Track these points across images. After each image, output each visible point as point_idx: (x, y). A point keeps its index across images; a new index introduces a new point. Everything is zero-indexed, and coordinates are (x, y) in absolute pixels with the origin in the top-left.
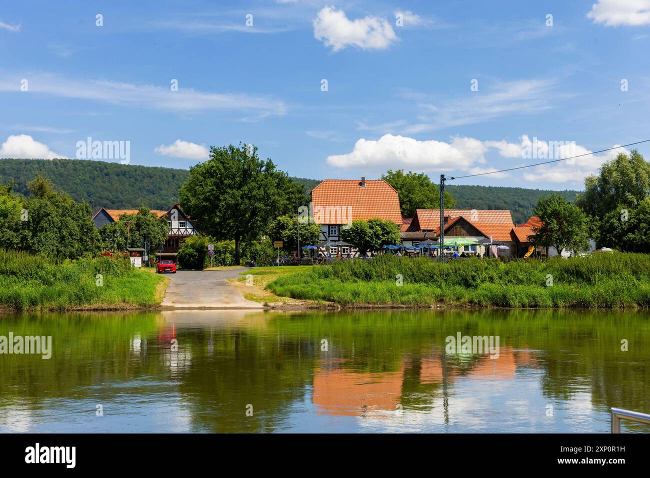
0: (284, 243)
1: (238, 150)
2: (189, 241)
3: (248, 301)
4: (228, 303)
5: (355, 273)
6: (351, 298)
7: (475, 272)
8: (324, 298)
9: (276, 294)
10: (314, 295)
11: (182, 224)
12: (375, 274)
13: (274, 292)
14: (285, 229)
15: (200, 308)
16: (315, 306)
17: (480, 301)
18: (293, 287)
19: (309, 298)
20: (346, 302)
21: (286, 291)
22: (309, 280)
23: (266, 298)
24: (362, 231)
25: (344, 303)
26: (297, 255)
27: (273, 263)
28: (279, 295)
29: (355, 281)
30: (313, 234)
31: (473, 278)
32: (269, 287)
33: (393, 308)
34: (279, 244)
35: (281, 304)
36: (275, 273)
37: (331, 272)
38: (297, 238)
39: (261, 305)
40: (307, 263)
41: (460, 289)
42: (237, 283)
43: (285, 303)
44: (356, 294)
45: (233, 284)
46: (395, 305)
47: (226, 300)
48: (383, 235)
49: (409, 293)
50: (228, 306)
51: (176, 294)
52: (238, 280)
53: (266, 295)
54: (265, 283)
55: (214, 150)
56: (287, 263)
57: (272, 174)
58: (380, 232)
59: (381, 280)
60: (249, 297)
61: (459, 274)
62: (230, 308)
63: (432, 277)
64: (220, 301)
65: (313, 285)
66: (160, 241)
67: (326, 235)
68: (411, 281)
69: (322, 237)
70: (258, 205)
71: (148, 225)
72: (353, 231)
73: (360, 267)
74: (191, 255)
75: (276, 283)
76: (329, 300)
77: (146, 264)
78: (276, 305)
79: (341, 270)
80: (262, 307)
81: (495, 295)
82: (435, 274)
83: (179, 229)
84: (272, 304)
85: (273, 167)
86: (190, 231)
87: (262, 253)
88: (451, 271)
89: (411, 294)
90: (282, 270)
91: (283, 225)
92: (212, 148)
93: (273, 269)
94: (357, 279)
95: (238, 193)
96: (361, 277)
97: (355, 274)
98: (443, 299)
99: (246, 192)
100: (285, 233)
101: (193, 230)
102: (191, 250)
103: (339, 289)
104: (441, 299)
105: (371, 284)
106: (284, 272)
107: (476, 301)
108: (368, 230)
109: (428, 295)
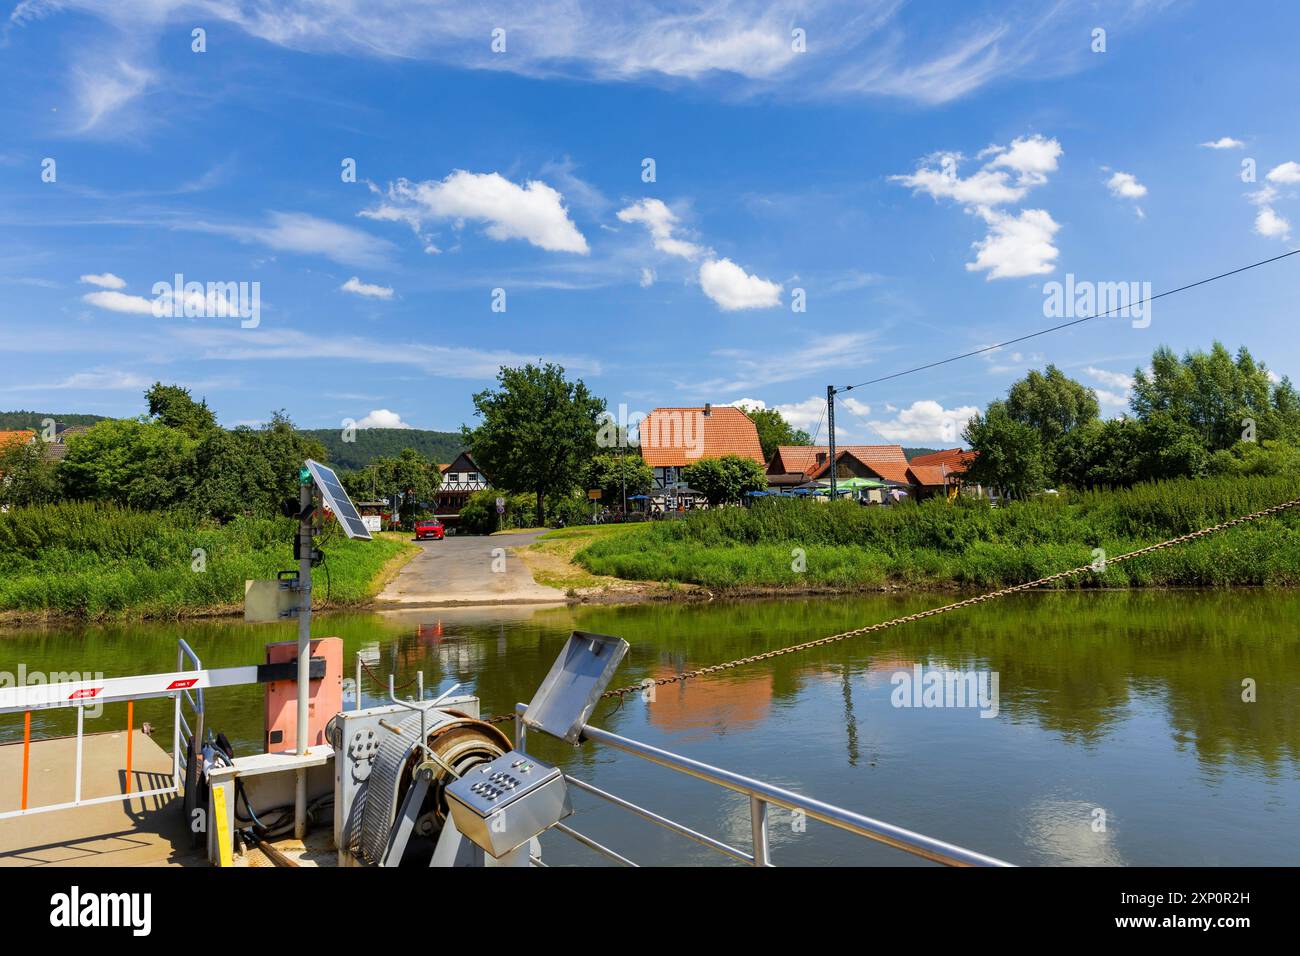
0: (603, 491)
1: (537, 370)
2: (476, 497)
3: (539, 585)
4: (501, 591)
5: (728, 530)
6: (732, 577)
7: (949, 521)
8: (679, 577)
9: (590, 571)
10: (659, 573)
11: (472, 477)
12: (763, 531)
13: (588, 567)
14: (604, 474)
15: (447, 604)
16: (664, 593)
17: (978, 577)
18: (621, 558)
19: (650, 578)
20: (723, 586)
21: (608, 565)
22: (648, 543)
23: (573, 579)
24: (713, 472)
25: (720, 587)
26: (622, 509)
27: (587, 520)
28: (596, 573)
29: (731, 546)
30: (643, 479)
31: (949, 532)
32: (579, 558)
33: (812, 593)
34: (596, 494)
35: (599, 590)
36: (591, 535)
37: (685, 530)
38: (622, 485)
39: (560, 594)
40: (637, 519)
41: (929, 555)
42: (528, 553)
43: (606, 589)
44: (739, 569)
45: (520, 554)
46: (815, 588)
47: (500, 586)
48: (743, 478)
49: (836, 565)
50: (501, 597)
51: (414, 575)
52: (531, 547)
53: (574, 573)
54: (572, 552)
55: (506, 371)
56: (608, 520)
57: (585, 401)
58: (739, 474)
59: (776, 540)
60: (543, 579)
61: (919, 526)
62: (503, 602)
63: (871, 533)
64: (488, 588)
65: (654, 553)
66: (427, 495)
67: (661, 482)
68: (830, 543)
69: (655, 485)
70: (566, 442)
71: (410, 473)
72: (700, 473)
73: (735, 519)
74: (479, 515)
75: (590, 551)
76: (689, 581)
77: (388, 527)
78: (591, 592)
79: (702, 526)
80: (564, 598)
81: (1008, 564)
82: (874, 529)
83: (468, 483)
84: (583, 592)
85: (585, 393)
86: (482, 485)
87: (576, 511)
88: (902, 521)
89: (840, 566)
90: (600, 530)
91: (601, 468)
92: (502, 368)
93: (586, 529)
94: (732, 541)
95: (538, 427)
96: (739, 538)
97: (728, 532)
98: (901, 575)
99: (550, 425)
100: (605, 478)
101: (487, 484)
102: (479, 508)
103: (705, 561)
104: (896, 575)
105: (760, 549)
106: (603, 533)
107: (971, 576)
108: (723, 472)
109: (870, 568)
